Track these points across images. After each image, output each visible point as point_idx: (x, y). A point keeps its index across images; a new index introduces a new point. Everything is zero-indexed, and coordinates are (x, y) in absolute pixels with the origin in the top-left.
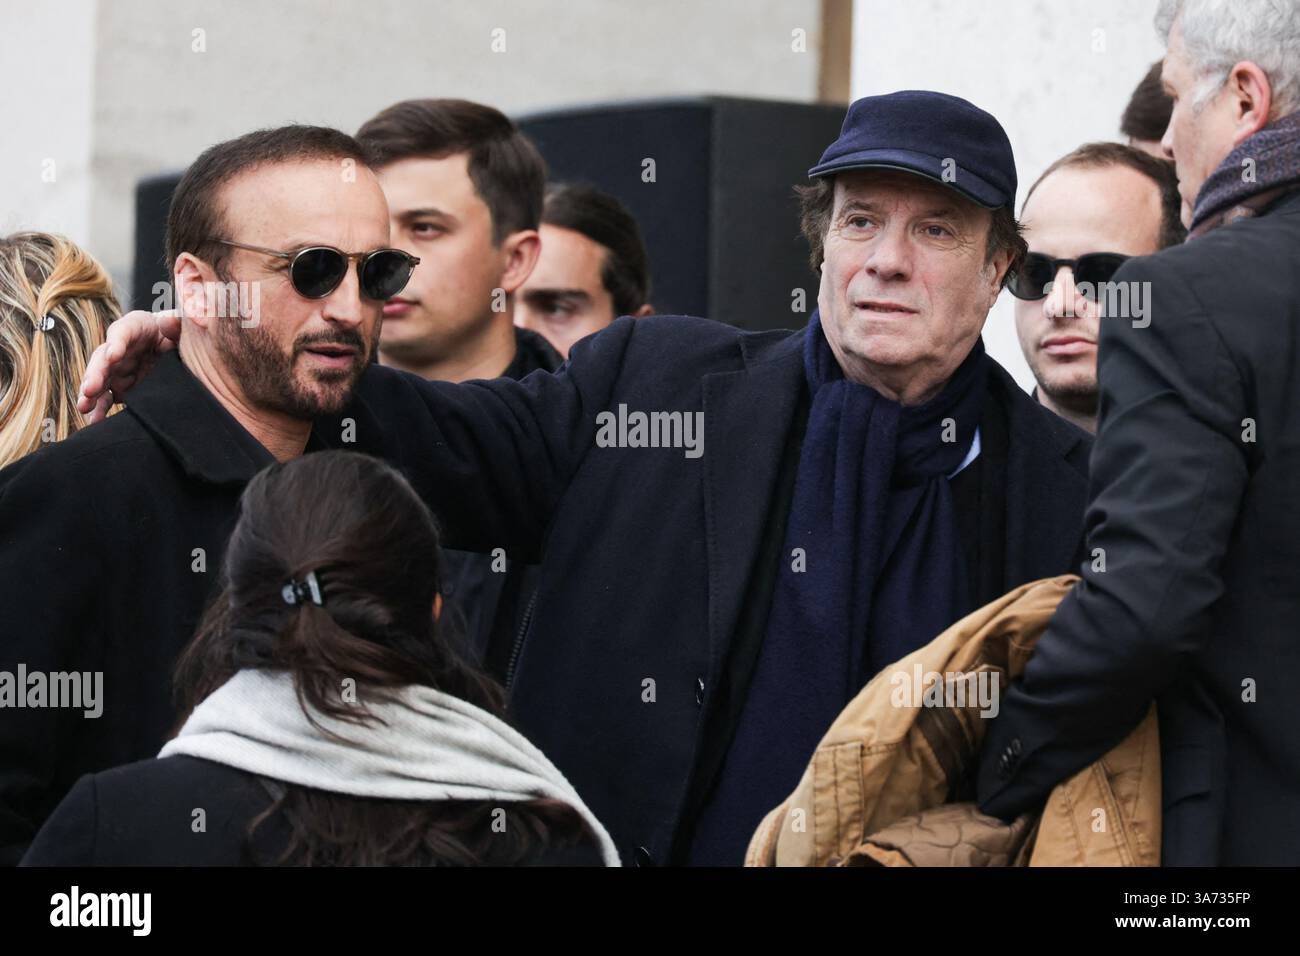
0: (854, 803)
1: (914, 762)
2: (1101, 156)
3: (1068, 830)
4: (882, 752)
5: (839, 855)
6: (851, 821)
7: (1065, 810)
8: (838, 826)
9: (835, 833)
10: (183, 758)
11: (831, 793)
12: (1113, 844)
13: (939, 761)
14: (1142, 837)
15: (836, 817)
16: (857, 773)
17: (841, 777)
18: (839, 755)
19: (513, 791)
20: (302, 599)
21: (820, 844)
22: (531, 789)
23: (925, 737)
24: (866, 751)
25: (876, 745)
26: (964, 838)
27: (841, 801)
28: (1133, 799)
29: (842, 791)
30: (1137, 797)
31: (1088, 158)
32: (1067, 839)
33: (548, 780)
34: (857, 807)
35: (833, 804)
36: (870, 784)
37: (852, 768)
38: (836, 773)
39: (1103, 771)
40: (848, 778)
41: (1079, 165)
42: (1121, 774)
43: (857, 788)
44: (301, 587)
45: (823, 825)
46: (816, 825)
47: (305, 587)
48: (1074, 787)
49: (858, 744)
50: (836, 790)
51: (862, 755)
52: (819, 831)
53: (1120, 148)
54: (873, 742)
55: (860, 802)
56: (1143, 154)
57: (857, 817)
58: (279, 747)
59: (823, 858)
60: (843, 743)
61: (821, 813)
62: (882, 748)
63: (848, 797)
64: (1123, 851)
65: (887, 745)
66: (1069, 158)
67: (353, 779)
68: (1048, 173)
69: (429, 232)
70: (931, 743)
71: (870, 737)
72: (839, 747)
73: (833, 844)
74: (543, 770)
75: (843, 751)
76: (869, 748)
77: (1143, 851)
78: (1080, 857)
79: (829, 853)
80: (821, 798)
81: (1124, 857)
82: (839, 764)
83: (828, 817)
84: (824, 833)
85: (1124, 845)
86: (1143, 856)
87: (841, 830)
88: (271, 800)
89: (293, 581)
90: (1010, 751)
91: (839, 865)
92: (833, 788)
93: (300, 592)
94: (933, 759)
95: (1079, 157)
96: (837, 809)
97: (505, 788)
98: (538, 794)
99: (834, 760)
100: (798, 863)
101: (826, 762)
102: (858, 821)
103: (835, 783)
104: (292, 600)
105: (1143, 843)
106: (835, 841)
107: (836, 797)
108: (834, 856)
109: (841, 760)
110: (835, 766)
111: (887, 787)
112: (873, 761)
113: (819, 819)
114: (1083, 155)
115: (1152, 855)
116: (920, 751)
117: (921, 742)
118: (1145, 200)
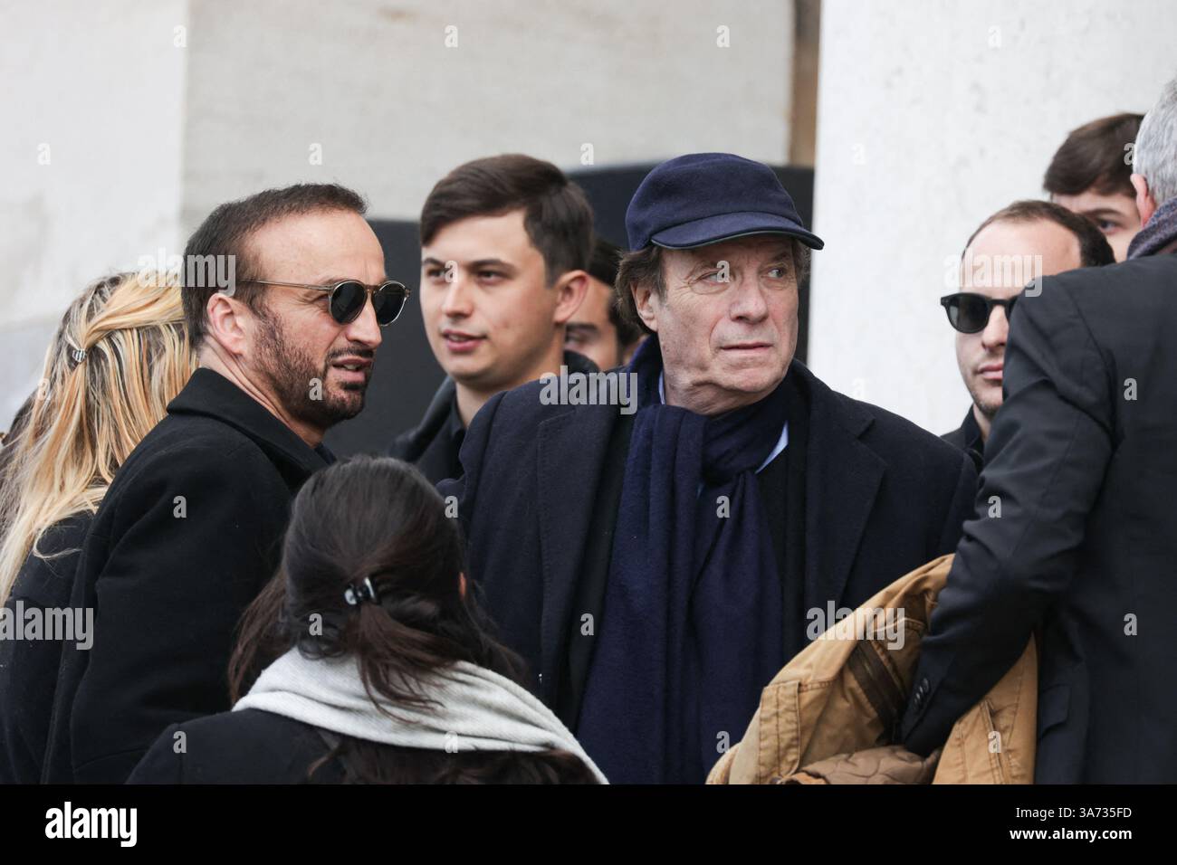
0: (792, 731)
1: (847, 701)
2: (1030, 212)
3: (957, 758)
4: (818, 688)
5: (780, 775)
6: (789, 746)
7: (958, 743)
8: (779, 749)
9: (776, 756)
10: (254, 712)
11: (774, 721)
12: (989, 767)
13: (870, 700)
14: (1014, 762)
15: (776, 743)
16: (795, 705)
17: (781, 709)
18: (781, 691)
19: (528, 744)
20: (362, 599)
21: (763, 764)
22: (544, 741)
23: (856, 678)
24: (803, 688)
25: (812, 683)
26: (880, 771)
27: (781, 729)
28: (1009, 730)
29: (782, 720)
30: (1013, 728)
31: (1019, 214)
32: (958, 765)
33: (558, 735)
34: (794, 734)
35: (775, 732)
36: (806, 715)
37: (790, 702)
38: (778, 706)
39: (987, 708)
40: (787, 710)
41: (1011, 220)
42: (1000, 711)
43: (794, 718)
44: (361, 589)
45: (766, 748)
46: (760, 749)
47: (365, 589)
48: (966, 724)
49: (797, 682)
50: (778, 721)
51: (799, 692)
52: (762, 754)
53: (1045, 205)
54: (809, 681)
55: (797, 730)
56: (1065, 210)
57: (795, 743)
58: (335, 707)
59: (766, 777)
60: (784, 682)
61: (766, 738)
62: (816, 685)
63: (787, 727)
64: (996, 773)
65: (821, 683)
66: (1004, 214)
67: (395, 732)
68: (983, 226)
69: (493, 278)
70: (861, 684)
71: (808, 676)
72: (781, 684)
73: (774, 766)
74: (555, 727)
75: (785, 688)
76: (806, 686)
77: (1015, 772)
78: (965, 779)
79: (772, 773)
80: (765, 727)
81: (997, 778)
82: (781, 698)
83: (770, 742)
84: (767, 755)
85: (997, 768)
86: (1014, 777)
87: (781, 753)
88: (326, 747)
89: (352, 586)
90: (921, 690)
91: (779, 783)
92: (775, 718)
93: (360, 594)
94: (863, 698)
95: (1012, 212)
96: (778, 735)
97: (522, 740)
98: (549, 746)
99: (777, 695)
100: (745, 781)
101: (771, 697)
102: (796, 746)
103: (777, 714)
104: (353, 602)
105: (1016, 766)
106: (777, 763)
107: (777, 726)
108: (776, 775)
109: (782, 695)
110: (778, 700)
111: (821, 719)
112: (808, 697)
113: (764, 744)
114: (1015, 211)
115: (1023, 776)
116: (851, 690)
117: (852, 682)
118: (1067, 250)
